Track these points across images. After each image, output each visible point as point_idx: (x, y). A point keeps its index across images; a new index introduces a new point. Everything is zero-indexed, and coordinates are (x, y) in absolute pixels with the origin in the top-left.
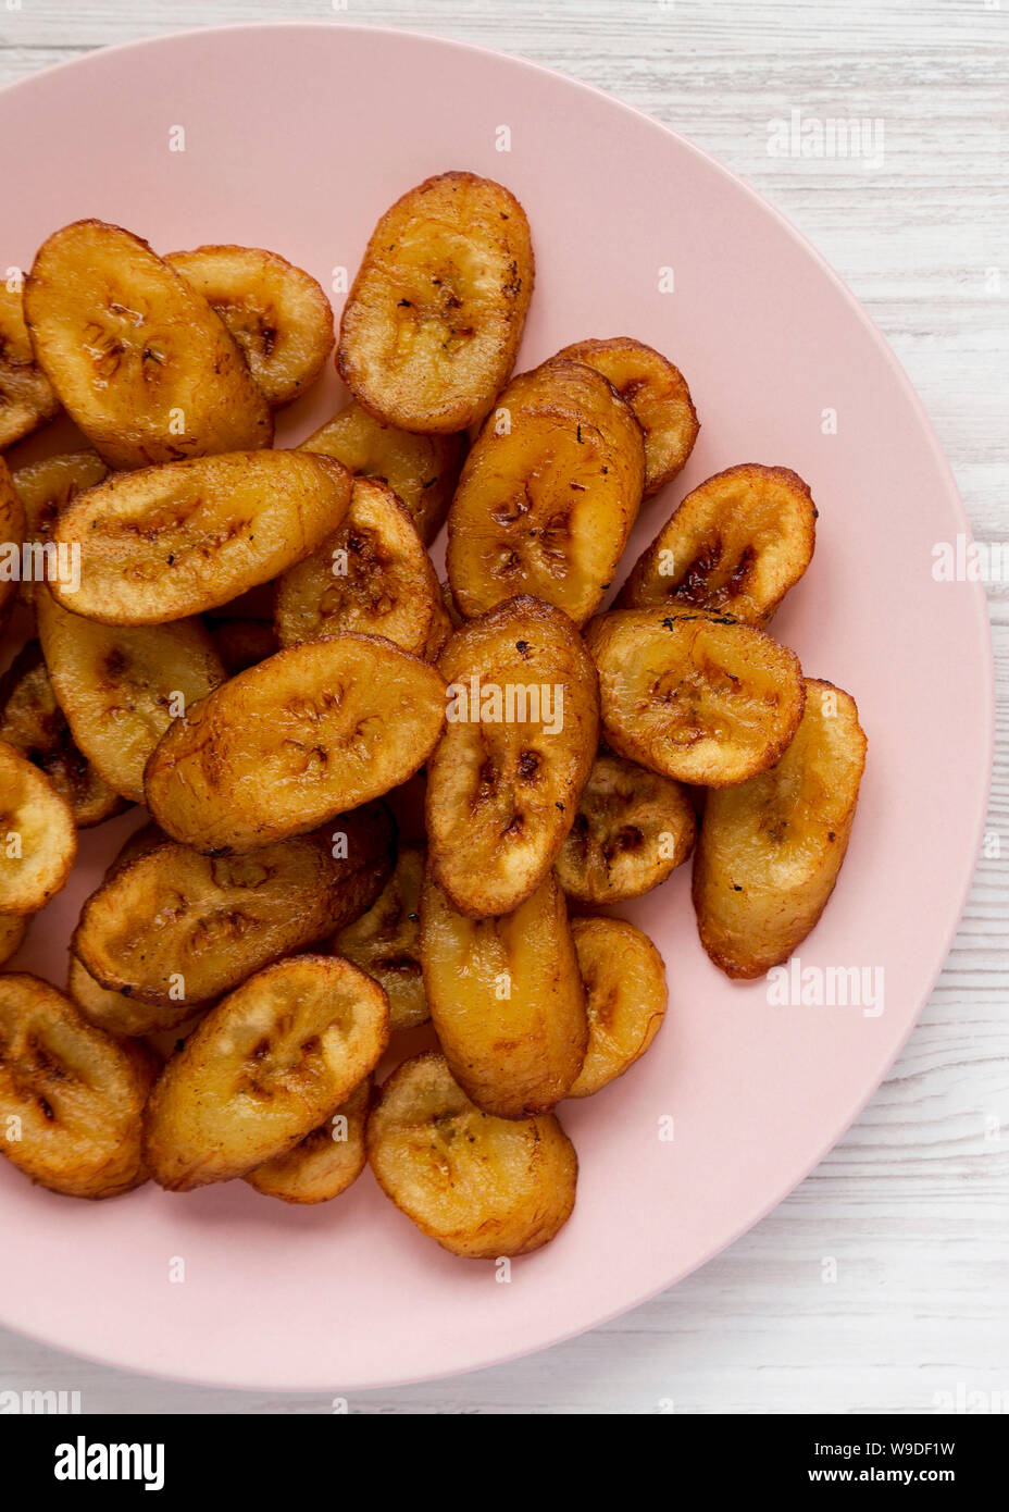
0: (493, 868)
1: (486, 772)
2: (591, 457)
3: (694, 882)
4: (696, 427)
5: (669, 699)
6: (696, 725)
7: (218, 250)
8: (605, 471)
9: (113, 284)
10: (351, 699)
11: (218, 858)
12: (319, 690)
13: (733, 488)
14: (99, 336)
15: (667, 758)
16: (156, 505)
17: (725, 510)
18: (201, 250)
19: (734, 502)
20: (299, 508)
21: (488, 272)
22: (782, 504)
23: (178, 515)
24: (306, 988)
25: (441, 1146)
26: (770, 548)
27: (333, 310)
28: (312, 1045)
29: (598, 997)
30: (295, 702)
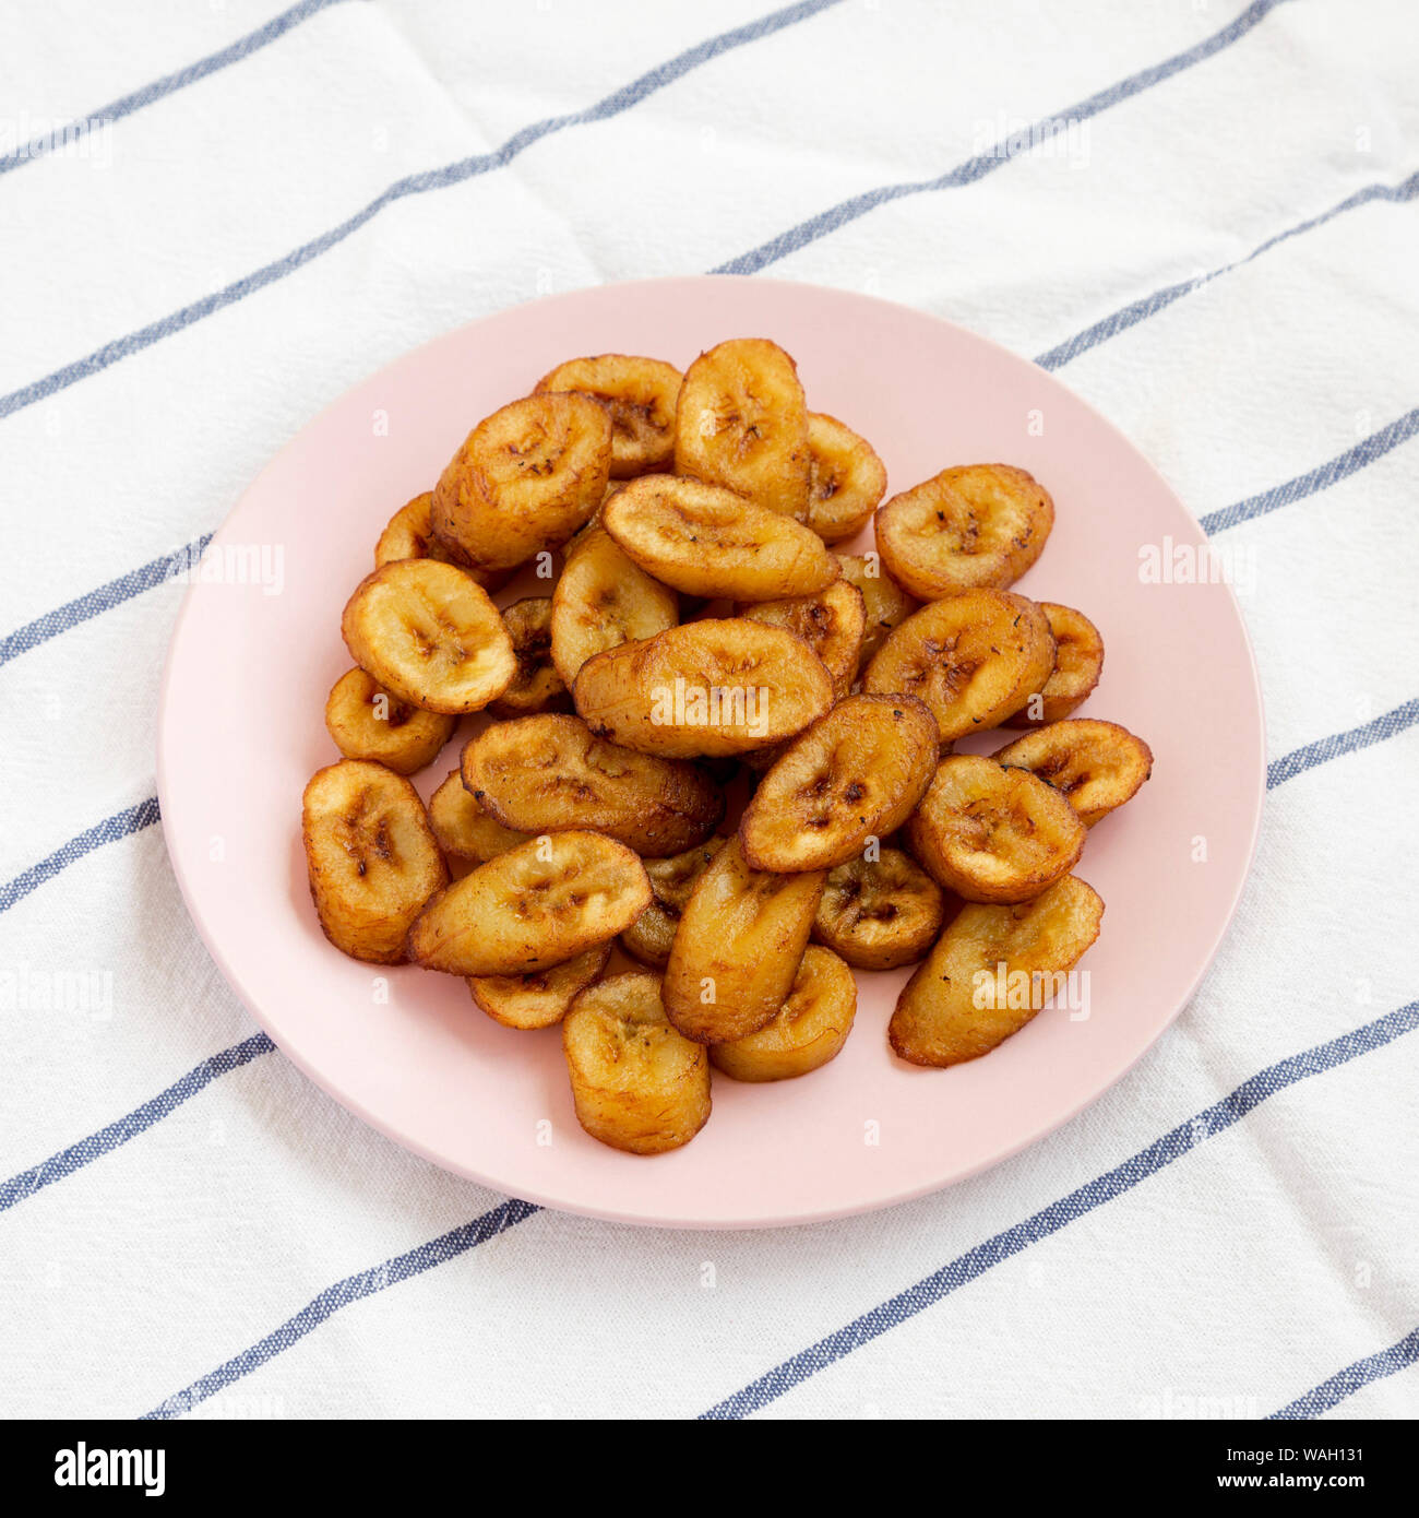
0: (788, 837)
1: (820, 784)
2: (1016, 637)
3: (908, 984)
4: (1095, 684)
5: (977, 818)
6: (982, 843)
7: (831, 420)
8: (1021, 650)
9: (757, 382)
10: (764, 669)
11: (602, 738)
12: (744, 654)
13: (1101, 731)
14: (728, 405)
15: (952, 849)
16: (705, 509)
17: (1086, 743)
18: (822, 415)
19: (1094, 741)
20: (800, 552)
21: (1010, 525)
22: (1129, 758)
23: (713, 521)
24: (604, 858)
25: (622, 1038)
26: (1102, 780)
27: (887, 491)
28: (580, 899)
29: (797, 1000)
30: (721, 655)
